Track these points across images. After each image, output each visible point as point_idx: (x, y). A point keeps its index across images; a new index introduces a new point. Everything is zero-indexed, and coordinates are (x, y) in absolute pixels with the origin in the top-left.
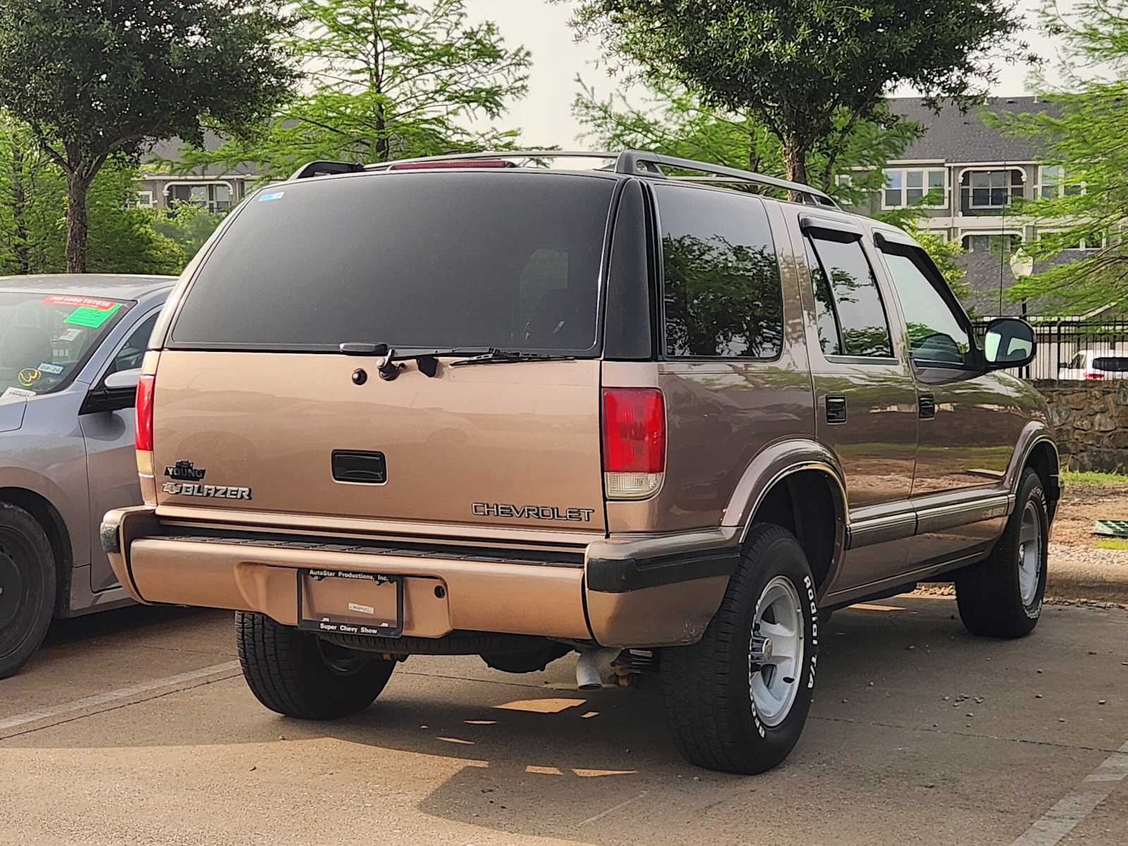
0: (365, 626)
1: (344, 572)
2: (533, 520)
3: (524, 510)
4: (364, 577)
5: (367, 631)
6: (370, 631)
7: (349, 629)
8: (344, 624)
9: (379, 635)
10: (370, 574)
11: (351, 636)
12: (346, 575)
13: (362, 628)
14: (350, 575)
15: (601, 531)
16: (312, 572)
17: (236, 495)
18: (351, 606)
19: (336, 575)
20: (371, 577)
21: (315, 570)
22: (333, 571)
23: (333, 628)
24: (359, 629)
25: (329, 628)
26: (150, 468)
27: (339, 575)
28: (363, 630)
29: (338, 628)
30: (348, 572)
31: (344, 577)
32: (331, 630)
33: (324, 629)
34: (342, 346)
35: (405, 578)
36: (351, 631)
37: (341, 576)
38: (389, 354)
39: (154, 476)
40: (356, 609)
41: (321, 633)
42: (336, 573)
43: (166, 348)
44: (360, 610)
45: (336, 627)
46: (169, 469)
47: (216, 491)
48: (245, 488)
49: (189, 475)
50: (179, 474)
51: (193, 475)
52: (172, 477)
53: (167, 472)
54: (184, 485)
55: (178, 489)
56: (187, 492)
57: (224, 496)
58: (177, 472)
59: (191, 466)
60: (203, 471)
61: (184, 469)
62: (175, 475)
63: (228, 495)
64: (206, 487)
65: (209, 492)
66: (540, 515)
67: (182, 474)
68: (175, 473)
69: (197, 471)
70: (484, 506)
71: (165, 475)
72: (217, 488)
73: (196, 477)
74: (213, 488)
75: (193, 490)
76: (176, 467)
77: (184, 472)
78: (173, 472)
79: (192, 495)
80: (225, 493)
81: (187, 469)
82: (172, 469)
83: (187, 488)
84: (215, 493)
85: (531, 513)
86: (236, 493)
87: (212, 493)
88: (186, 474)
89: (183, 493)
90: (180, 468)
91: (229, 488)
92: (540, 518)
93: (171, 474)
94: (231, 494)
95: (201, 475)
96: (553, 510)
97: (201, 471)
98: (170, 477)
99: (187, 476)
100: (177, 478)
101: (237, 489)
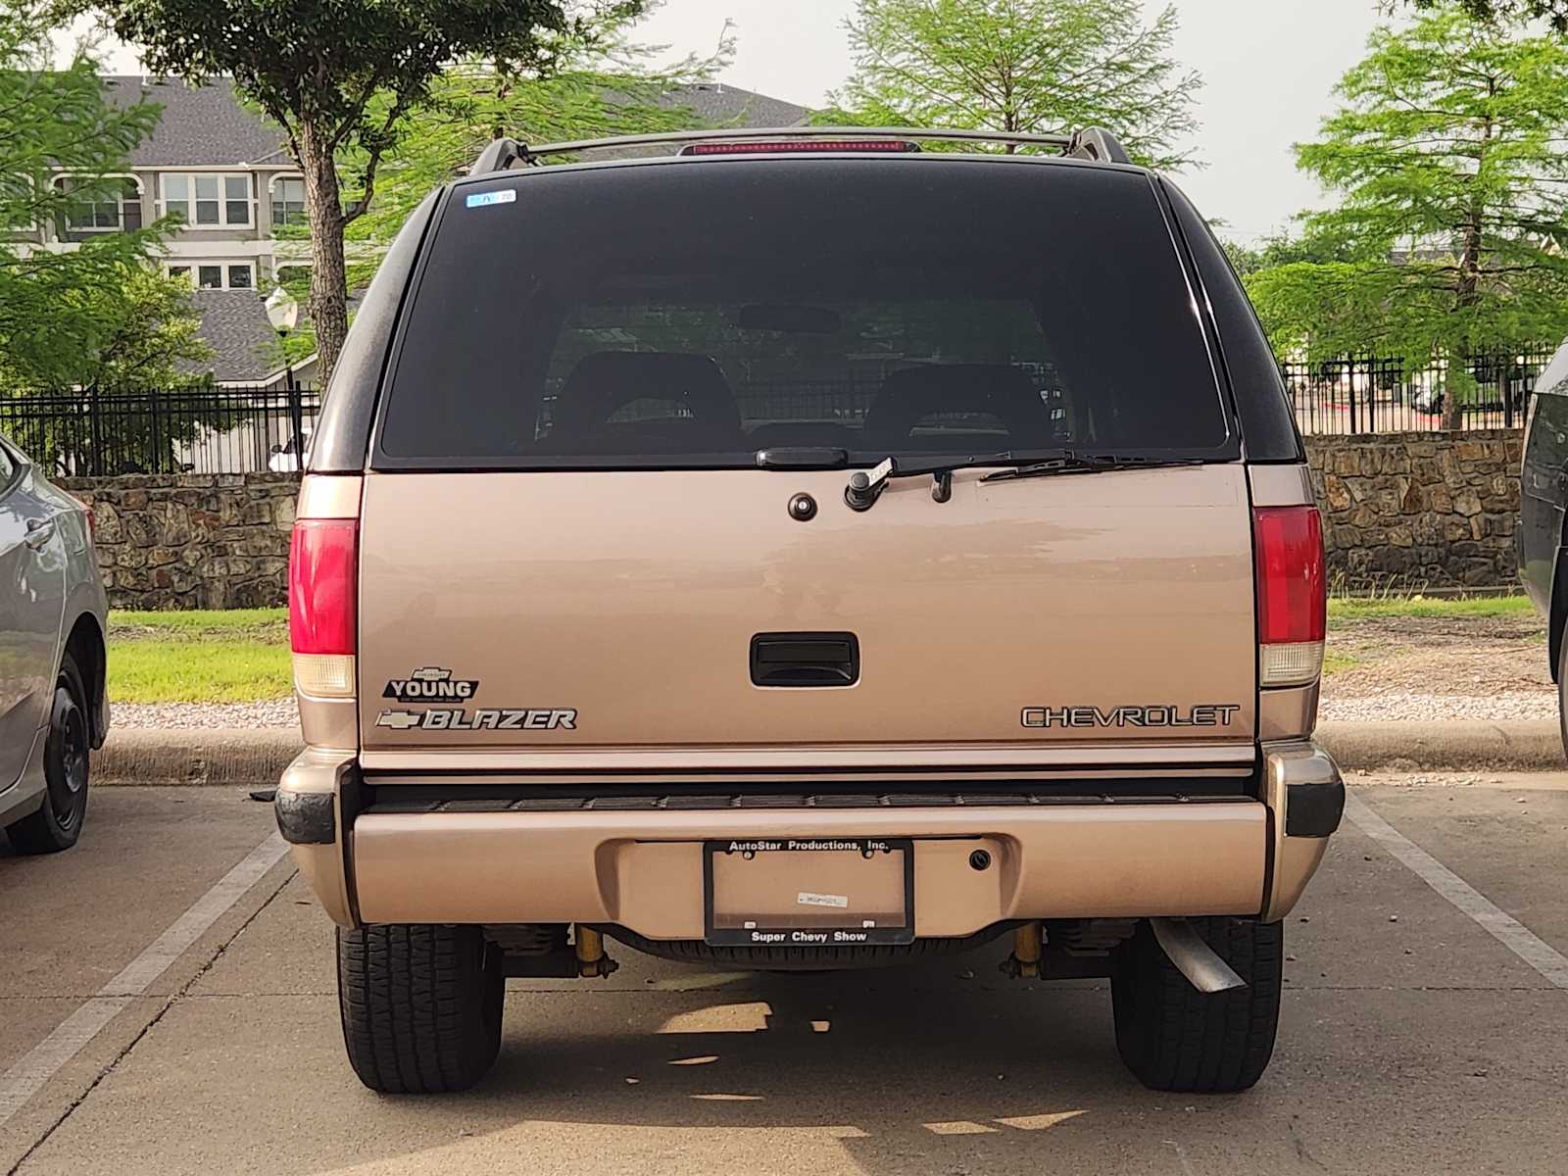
0: (841, 930)
1: (800, 841)
2: (1131, 730)
3: (1118, 713)
4: (841, 846)
5: (845, 936)
6: (852, 937)
7: (811, 937)
8: (799, 930)
9: (871, 942)
10: (850, 840)
11: (816, 949)
12: (804, 846)
13: (837, 934)
14: (812, 845)
15: (1247, 738)
16: (734, 846)
17: (546, 723)
18: (804, 898)
19: (784, 848)
20: (854, 846)
21: (740, 842)
22: (776, 842)
23: (777, 937)
24: (831, 936)
25: (768, 938)
26: (343, 685)
27: (790, 846)
28: (838, 936)
29: (789, 937)
30: (808, 841)
31: (800, 849)
32: (774, 941)
33: (759, 941)
34: (762, 456)
35: (915, 842)
36: (814, 941)
37: (794, 848)
38: (886, 466)
39: (357, 698)
40: (812, 903)
41: (750, 948)
42: (783, 843)
43: (371, 468)
44: (821, 903)
45: (783, 936)
46: (394, 684)
47: (502, 718)
48: (565, 710)
49: (441, 694)
50: (417, 692)
51: (451, 693)
52: (400, 699)
53: (389, 692)
54: (429, 712)
55: (415, 720)
56: (434, 723)
57: (519, 726)
58: (413, 689)
59: (446, 677)
60: (474, 685)
61: (429, 683)
62: (408, 696)
63: (528, 724)
64: (478, 712)
65: (486, 720)
66: (1146, 720)
67: (426, 693)
68: (409, 692)
69: (459, 685)
70: (1045, 712)
71: (385, 695)
72: (504, 713)
73: (456, 696)
74: (496, 715)
75: (450, 720)
76: (413, 680)
77: (430, 689)
78: (404, 689)
79: (447, 728)
80: (522, 721)
81: (437, 682)
82: (402, 684)
83: (436, 716)
84: (499, 722)
85: (1129, 717)
86: (545, 719)
87: (493, 722)
88: (433, 692)
89: (424, 726)
90: (420, 681)
91: (530, 712)
92: (1144, 725)
93: (398, 693)
94: (535, 723)
95: (468, 692)
96: (1170, 710)
97: (468, 685)
98: (396, 699)
99: (437, 695)
100: (412, 699)
101: (548, 713)
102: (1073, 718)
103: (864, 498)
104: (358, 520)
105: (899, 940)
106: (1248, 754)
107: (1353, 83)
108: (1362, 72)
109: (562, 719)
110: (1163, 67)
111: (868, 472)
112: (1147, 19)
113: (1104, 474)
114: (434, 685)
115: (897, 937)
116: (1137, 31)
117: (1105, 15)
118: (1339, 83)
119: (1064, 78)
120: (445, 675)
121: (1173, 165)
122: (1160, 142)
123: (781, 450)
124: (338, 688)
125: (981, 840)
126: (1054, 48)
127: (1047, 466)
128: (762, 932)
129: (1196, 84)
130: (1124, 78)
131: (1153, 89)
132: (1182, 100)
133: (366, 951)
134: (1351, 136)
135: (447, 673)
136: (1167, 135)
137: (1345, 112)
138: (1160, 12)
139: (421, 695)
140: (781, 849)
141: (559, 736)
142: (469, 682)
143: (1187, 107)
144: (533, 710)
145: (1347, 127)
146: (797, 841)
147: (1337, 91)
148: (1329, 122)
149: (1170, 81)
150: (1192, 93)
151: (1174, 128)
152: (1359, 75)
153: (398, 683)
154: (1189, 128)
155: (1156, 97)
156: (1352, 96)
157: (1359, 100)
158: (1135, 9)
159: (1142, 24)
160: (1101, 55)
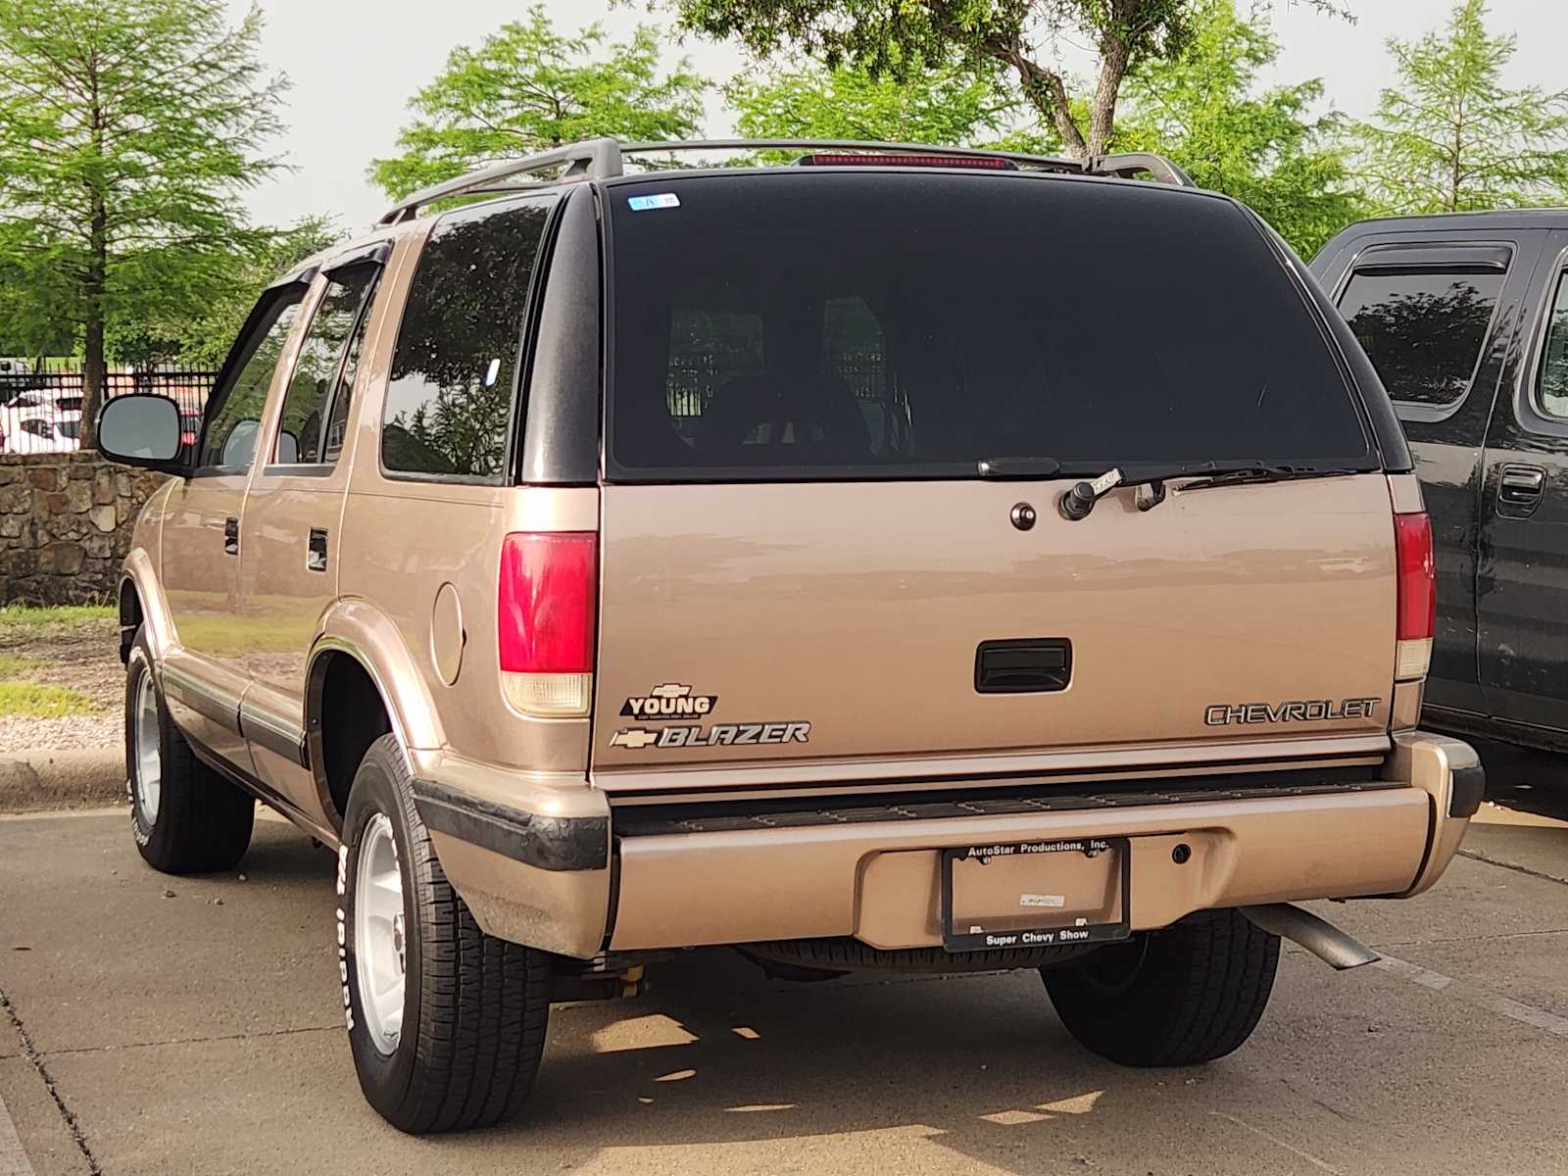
0: (1064, 929)
1: (1031, 844)
2: (1296, 724)
3: (1285, 709)
4: (1067, 847)
5: (1070, 935)
6: (1076, 935)
7: (1039, 938)
8: (1029, 932)
9: (1092, 940)
10: (1075, 841)
11: (1043, 949)
12: (1035, 848)
13: (1062, 933)
14: (1042, 848)
15: (1383, 728)
16: (972, 852)
17: (781, 737)
18: (1026, 900)
19: (1017, 851)
20: (1079, 846)
21: (977, 847)
22: (1010, 846)
23: (1009, 940)
24: (1057, 936)
25: (1001, 941)
26: (579, 705)
27: (1023, 849)
28: (1063, 935)
29: (1019, 939)
30: (1038, 844)
31: (1031, 852)
32: (1006, 944)
33: (993, 945)
34: (985, 466)
35: (1131, 839)
36: (1043, 941)
37: (1026, 851)
38: (1114, 476)
39: (592, 717)
40: (1033, 904)
41: (987, 952)
42: (1016, 847)
43: (606, 480)
44: (1040, 904)
45: (1014, 938)
46: (632, 702)
47: (739, 734)
48: (800, 723)
49: (679, 711)
50: (655, 710)
51: (689, 710)
52: (637, 717)
53: (627, 710)
54: (666, 731)
55: (652, 738)
56: (671, 740)
57: (754, 741)
58: (652, 706)
59: (685, 693)
60: (713, 700)
61: (668, 700)
62: (645, 714)
63: (764, 738)
64: (715, 729)
65: (722, 736)
66: (1309, 714)
67: (664, 710)
68: (647, 710)
69: (698, 701)
70: (1226, 712)
71: (622, 714)
72: (741, 728)
73: (694, 712)
74: (734, 730)
75: (687, 738)
76: (652, 697)
77: (668, 706)
78: (642, 708)
79: (684, 745)
80: (758, 736)
81: (677, 699)
82: (641, 701)
83: (674, 734)
84: (736, 737)
85: (1294, 712)
86: (780, 733)
87: (729, 738)
88: (671, 710)
89: (660, 744)
90: (659, 698)
91: (766, 727)
92: (1306, 719)
93: (636, 711)
94: (770, 737)
95: (706, 708)
96: (1327, 704)
97: (707, 701)
98: (633, 717)
99: (675, 713)
100: (649, 717)
101: (784, 726)
102: (1249, 714)
103: (1079, 507)
104: (598, 533)
105: (1118, 935)
106: (1383, 743)
107: (434, 99)
108: (442, 89)
109: (797, 733)
110: (250, 69)
111: (1092, 482)
112: (232, 20)
113: (1279, 483)
114: (673, 702)
115: (1114, 933)
116: (225, 32)
117: (193, 13)
118: (416, 96)
119: (148, 74)
120: (684, 692)
121: (266, 169)
122: (247, 142)
123: (1005, 459)
124: (575, 708)
125: (1186, 834)
126: (142, 42)
127: (1237, 476)
128: (996, 935)
129: (284, 85)
130: (213, 77)
131: (242, 90)
132: (272, 101)
133: (457, 985)
134: (426, 150)
135: (688, 689)
136: (255, 136)
137: (419, 125)
138: (246, 13)
139: (660, 713)
140: (1015, 852)
141: (794, 750)
142: (709, 698)
143: (276, 110)
144: (770, 724)
145: (424, 141)
146: (1029, 845)
147: (412, 105)
148: (407, 134)
149: (259, 82)
150: (281, 94)
151: (263, 130)
152: (438, 92)
153: (637, 700)
154: (277, 130)
155: (245, 98)
156: (430, 111)
157: (438, 116)
158: (218, 8)
159: (227, 25)
160: (191, 55)
